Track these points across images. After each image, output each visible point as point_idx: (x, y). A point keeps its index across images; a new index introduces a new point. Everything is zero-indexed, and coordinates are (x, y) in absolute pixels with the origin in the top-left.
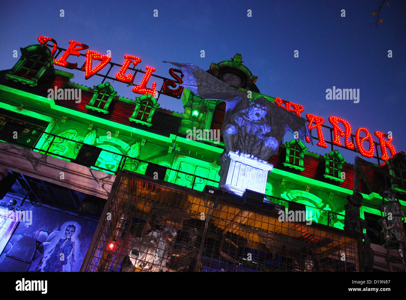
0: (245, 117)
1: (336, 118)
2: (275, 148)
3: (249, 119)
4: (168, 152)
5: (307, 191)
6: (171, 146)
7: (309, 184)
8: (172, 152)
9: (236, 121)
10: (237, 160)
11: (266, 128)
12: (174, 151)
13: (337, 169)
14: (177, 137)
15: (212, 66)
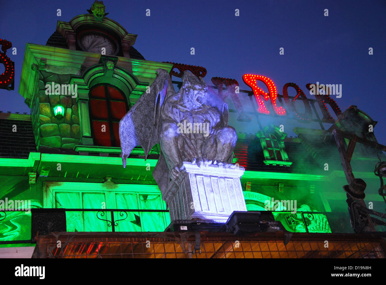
0: (180, 107)
1: (252, 76)
2: (234, 142)
3: (187, 109)
4: (30, 182)
5: (248, 190)
6: (32, 172)
7: (249, 179)
8: (36, 181)
9: (170, 115)
10: (196, 173)
11: (213, 117)
12: (39, 178)
13: (278, 150)
14: (43, 155)
15: (61, 26)
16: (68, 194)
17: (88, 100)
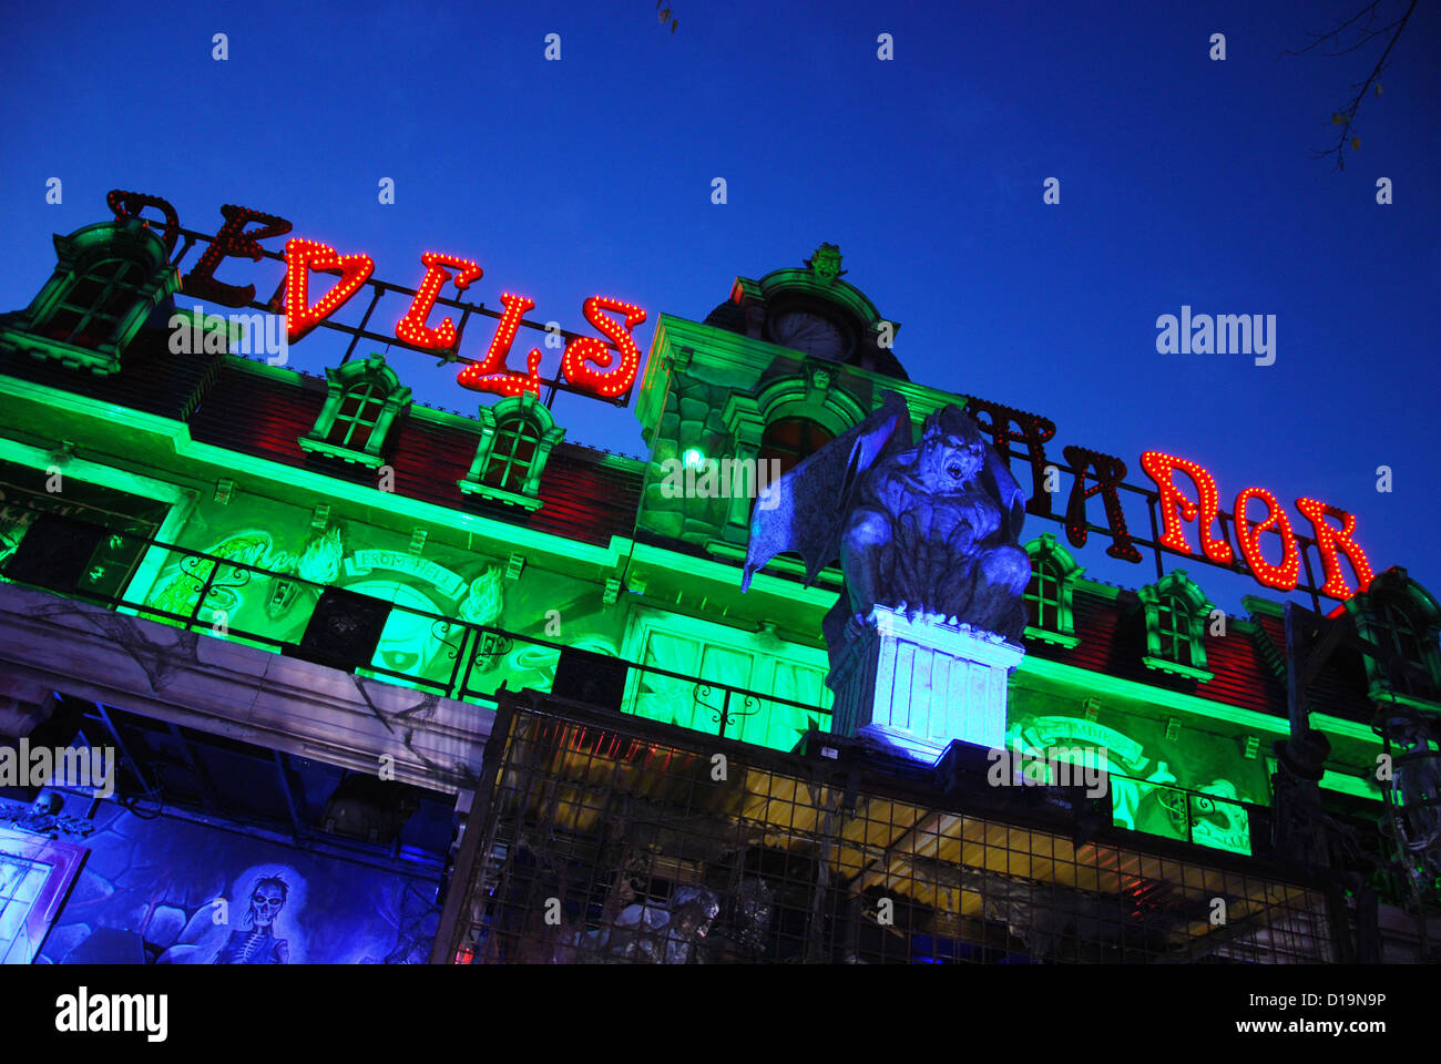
0: (908, 480)
1: (1165, 457)
2: (1020, 585)
3: (923, 489)
4: (605, 598)
5: (1089, 718)
6: (614, 578)
7: (1097, 693)
8: (618, 599)
9: (881, 495)
10: (901, 636)
11: (983, 517)
12: (625, 593)
13: (1186, 638)
14: (636, 544)
15: (740, 288)
16: (675, 640)
17: (757, 446)
